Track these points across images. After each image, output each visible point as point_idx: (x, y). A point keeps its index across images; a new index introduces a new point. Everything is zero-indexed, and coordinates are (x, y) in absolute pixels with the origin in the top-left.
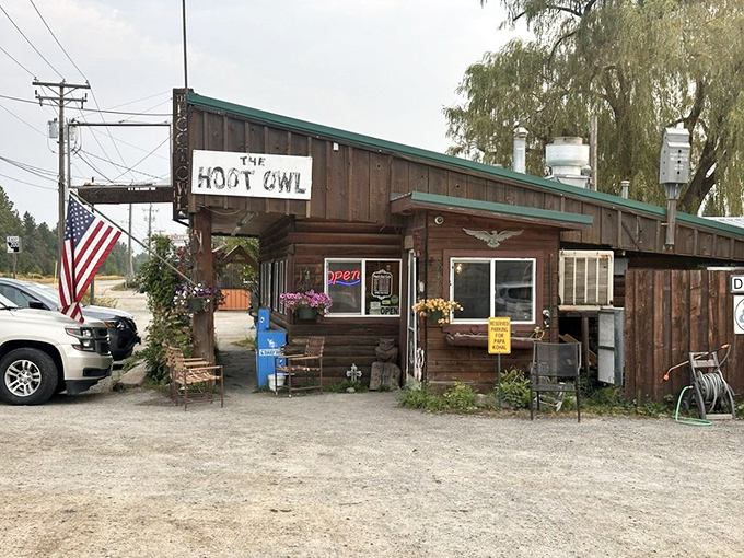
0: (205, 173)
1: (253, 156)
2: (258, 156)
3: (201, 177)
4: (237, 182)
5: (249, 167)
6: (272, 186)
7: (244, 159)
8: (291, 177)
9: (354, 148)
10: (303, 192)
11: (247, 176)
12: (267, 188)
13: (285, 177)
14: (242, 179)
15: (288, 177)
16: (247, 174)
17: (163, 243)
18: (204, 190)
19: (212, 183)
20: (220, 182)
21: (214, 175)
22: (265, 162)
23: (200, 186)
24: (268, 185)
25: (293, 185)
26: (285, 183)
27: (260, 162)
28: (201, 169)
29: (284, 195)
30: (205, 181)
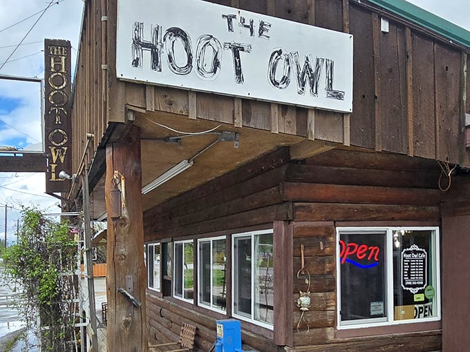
0: (147, 37)
1: (249, 15)
2: (257, 18)
3: (138, 43)
4: (216, 64)
5: (240, 36)
6: (285, 80)
7: (230, 19)
8: (318, 67)
9: (414, 32)
10: (339, 96)
11: (237, 55)
12: (275, 83)
13: (307, 66)
14: (227, 58)
15: (313, 66)
16: (237, 50)
17: (35, 220)
18: (145, 74)
19: (163, 58)
20: (181, 60)
21: (168, 43)
22: (270, 32)
23: (136, 63)
24: (278, 78)
25: (322, 83)
26: (309, 77)
27: (262, 30)
28: (139, 27)
29: (307, 100)
30: (147, 54)
